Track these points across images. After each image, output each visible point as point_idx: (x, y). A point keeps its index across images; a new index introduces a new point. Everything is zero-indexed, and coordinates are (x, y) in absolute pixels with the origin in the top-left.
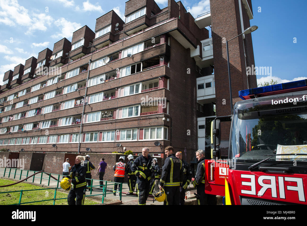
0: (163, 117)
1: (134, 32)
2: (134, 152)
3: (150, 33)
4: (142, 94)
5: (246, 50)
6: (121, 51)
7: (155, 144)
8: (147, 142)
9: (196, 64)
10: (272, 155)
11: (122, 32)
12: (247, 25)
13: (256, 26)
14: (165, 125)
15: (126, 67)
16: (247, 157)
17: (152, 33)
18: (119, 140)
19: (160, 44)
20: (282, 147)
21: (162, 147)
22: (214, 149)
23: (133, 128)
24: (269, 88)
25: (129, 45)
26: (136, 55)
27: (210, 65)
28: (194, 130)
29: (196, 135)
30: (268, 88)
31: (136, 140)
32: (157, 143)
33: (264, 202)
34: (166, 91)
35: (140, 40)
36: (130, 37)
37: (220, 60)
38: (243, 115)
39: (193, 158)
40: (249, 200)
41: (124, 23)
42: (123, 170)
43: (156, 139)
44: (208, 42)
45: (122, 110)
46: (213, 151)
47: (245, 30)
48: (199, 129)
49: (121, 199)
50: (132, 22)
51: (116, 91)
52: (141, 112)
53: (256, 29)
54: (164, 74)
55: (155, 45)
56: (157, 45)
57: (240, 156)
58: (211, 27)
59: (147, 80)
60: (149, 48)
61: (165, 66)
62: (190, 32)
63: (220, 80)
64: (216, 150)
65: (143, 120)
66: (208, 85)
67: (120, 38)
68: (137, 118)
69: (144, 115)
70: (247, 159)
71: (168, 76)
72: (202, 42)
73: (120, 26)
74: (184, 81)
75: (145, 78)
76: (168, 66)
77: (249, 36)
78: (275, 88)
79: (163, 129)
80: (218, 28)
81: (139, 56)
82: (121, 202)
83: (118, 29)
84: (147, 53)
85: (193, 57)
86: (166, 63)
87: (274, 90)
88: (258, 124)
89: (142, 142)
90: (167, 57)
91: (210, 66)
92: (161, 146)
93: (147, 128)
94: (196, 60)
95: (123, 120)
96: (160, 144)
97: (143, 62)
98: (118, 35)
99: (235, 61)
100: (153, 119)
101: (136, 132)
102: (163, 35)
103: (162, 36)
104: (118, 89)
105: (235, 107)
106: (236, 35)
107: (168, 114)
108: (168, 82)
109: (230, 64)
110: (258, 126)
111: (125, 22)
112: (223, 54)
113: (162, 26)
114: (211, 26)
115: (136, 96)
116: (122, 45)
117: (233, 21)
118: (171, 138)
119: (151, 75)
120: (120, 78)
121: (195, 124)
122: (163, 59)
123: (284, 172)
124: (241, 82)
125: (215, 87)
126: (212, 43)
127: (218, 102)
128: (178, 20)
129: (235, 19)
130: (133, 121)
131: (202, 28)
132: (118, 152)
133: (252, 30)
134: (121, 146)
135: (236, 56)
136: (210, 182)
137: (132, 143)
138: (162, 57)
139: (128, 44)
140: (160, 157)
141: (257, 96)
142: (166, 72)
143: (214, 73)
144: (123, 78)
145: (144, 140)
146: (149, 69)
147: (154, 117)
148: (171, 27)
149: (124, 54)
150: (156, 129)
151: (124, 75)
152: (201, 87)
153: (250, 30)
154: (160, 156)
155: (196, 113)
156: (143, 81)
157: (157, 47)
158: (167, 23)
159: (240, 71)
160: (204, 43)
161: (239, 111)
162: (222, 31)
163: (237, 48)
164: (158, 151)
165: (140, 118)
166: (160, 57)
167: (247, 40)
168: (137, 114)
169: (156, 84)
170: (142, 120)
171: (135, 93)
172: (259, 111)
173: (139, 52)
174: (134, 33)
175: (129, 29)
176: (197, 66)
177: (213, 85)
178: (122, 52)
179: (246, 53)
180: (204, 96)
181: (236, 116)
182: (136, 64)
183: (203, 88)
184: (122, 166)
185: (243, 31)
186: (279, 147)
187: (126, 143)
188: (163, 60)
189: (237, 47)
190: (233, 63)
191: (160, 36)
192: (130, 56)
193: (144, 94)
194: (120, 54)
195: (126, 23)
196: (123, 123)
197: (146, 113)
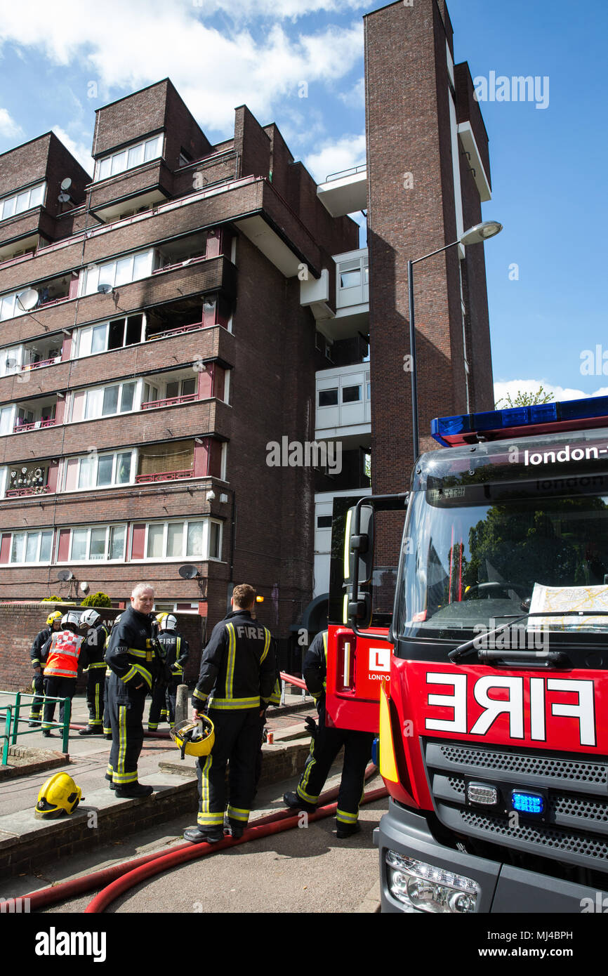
0: (209, 490)
1: (122, 212)
2: (117, 597)
3: (176, 219)
4: (143, 416)
5: (466, 294)
6: (78, 271)
7: (181, 571)
8: (157, 567)
9: (317, 327)
10: (518, 617)
11: (82, 208)
12: (473, 216)
13: (496, 223)
14: (212, 515)
15: (92, 327)
16: (448, 620)
17: (181, 220)
18: (66, 559)
19: (204, 258)
20: (548, 590)
21: (202, 582)
22: (351, 594)
23: (113, 523)
24: (520, 414)
25: (104, 255)
26: (127, 288)
27: (360, 333)
28: (303, 530)
29: (308, 545)
30: (516, 415)
31: (121, 561)
32: (186, 569)
33: (487, 754)
34: (220, 407)
35: (142, 241)
36: (109, 229)
37: (389, 320)
38: (441, 492)
39: (300, 617)
40: (447, 749)
41: (90, 180)
42: (73, 654)
43: (184, 558)
44: (357, 261)
45: (77, 463)
46: (350, 601)
47: (465, 230)
48: (319, 527)
49: (65, 750)
50: (116, 180)
51: (59, 404)
52: (139, 471)
53: (497, 232)
54: (216, 353)
55: (189, 260)
56: (196, 260)
57: (427, 618)
58: (365, 216)
59: (161, 371)
60: (171, 268)
61: (218, 329)
62: (302, 226)
63: (387, 379)
64: (358, 598)
65: (143, 496)
66: (352, 394)
67: (75, 229)
68: (125, 492)
69: (148, 480)
70: (444, 627)
71: (228, 361)
72: (337, 258)
73: (75, 188)
74: (278, 376)
75: (154, 365)
76: (230, 329)
77: (476, 250)
78: (535, 416)
79: (206, 526)
80: (386, 219)
81: (136, 293)
82: (68, 756)
83: (71, 200)
84: (160, 283)
85: (309, 306)
86: (221, 319)
87: (533, 420)
88: (488, 517)
89: (142, 567)
90: (227, 301)
91: (359, 336)
92: (199, 578)
93: (156, 521)
94: (318, 314)
95: (81, 496)
96: (198, 574)
97: (148, 312)
98: (70, 220)
99: (433, 325)
100: (178, 495)
101: (122, 535)
102: (214, 228)
103: (212, 232)
104: (65, 397)
105: (419, 467)
106: (440, 246)
107: (224, 480)
108: (226, 379)
109: (419, 332)
110: (487, 523)
111: (92, 177)
112: (398, 302)
113: (213, 199)
114: (365, 211)
115: (125, 420)
116: (81, 253)
117: (434, 201)
118: (232, 556)
119: (173, 355)
120: (73, 359)
121: (307, 511)
122: (214, 306)
123: (546, 664)
124: (449, 390)
125: (370, 400)
126: (368, 265)
127: (378, 447)
128: (266, 183)
129: (438, 196)
130: (114, 501)
131: (340, 215)
132: (64, 599)
133: (486, 235)
134: (73, 578)
135: (435, 308)
136: (343, 692)
137: (108, 569)
138: (211, 298)
139: (101, 251)
140: (196, 612)
141: (483, 437)
142: (221, 348)
143: (369, 356)
144: (82, 361)
145: (146, 560)
146: (167, 337)
147: (181, 489)
148: (243, 204)
149: (88, 283)
150: (186, 527)
151: (85, 351)
152: (329, 398)
153: (481, 232)
154: (197, 609)
155: (310, 479)
156: (148, 373)
157: (194, 268)
158: (231, 192)
159: (445, 357)
160: (343, 265)
161: (431, 482)
162: (397, 229)
163: (439, 285)
164: (189, 595)
165: (136, 490)
166: (202, 298)
167: (469, 262)
168: (126, 477)
169: (189, 386)
170: (141, 496)
171: (122, 410)
172: (486, 484)
173: (135, 280)
174: (123, 217)
175: (105, 200)
176: (320, 334)
177: (365, 393)
178: (82, 275)
179: (467, 303)
180: (336, 428)
181: (422, 495)
182: (126, 317)
183: (335, 402)
184: (70, 642)
185: (461, 234)
186: (540, 590)
187: (89, 569)
188: (212, 310)
189: (440, 282)
190: (425, 331)
191: (206, 232)
192: (107, 290)
193: (148, 415)
194: (73, 283)
195: (97, 181)
196: (79, 504)
197: (156, 476)
